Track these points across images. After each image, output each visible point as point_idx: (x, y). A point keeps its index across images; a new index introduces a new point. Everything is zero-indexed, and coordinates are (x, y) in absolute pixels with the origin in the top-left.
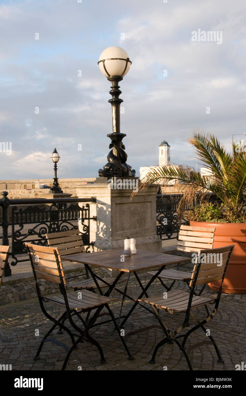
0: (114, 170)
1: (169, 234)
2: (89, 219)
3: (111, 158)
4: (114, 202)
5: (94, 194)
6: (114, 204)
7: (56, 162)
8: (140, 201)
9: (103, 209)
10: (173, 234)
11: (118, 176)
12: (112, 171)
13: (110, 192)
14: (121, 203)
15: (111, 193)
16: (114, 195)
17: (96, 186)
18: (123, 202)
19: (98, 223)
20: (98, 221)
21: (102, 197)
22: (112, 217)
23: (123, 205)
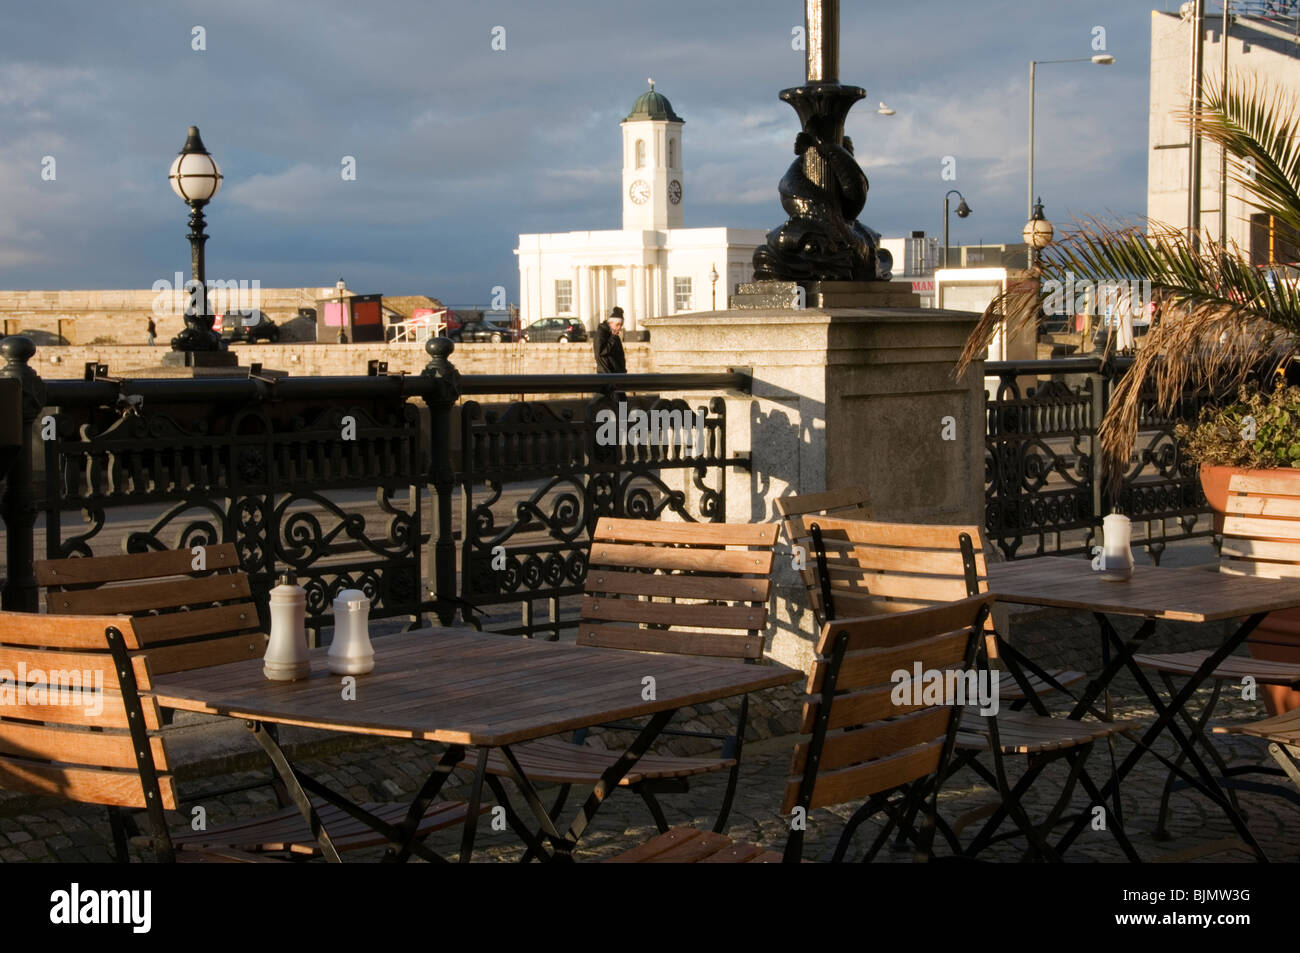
0: (819, 249)
1: (1009, 541)
2: (722, 463)
3: (804, 198)
4: (836, 388)
5: (741, 354)
6: (837, 400)
7: (199, 204)
8: (927, 389)
9: (786, 419)
10: (1025, 538)
11: (836, 277)
12: (809, 253)
13: (826, 348)
14: (859, 393)
15: (828, 351)
16: (841, 359)
17: (758, 321)
18: (869, 393)
19: (759, 480)
20: (759, 474)
21: (784, 367)
22: (829, 455)
23: (865, 403)
